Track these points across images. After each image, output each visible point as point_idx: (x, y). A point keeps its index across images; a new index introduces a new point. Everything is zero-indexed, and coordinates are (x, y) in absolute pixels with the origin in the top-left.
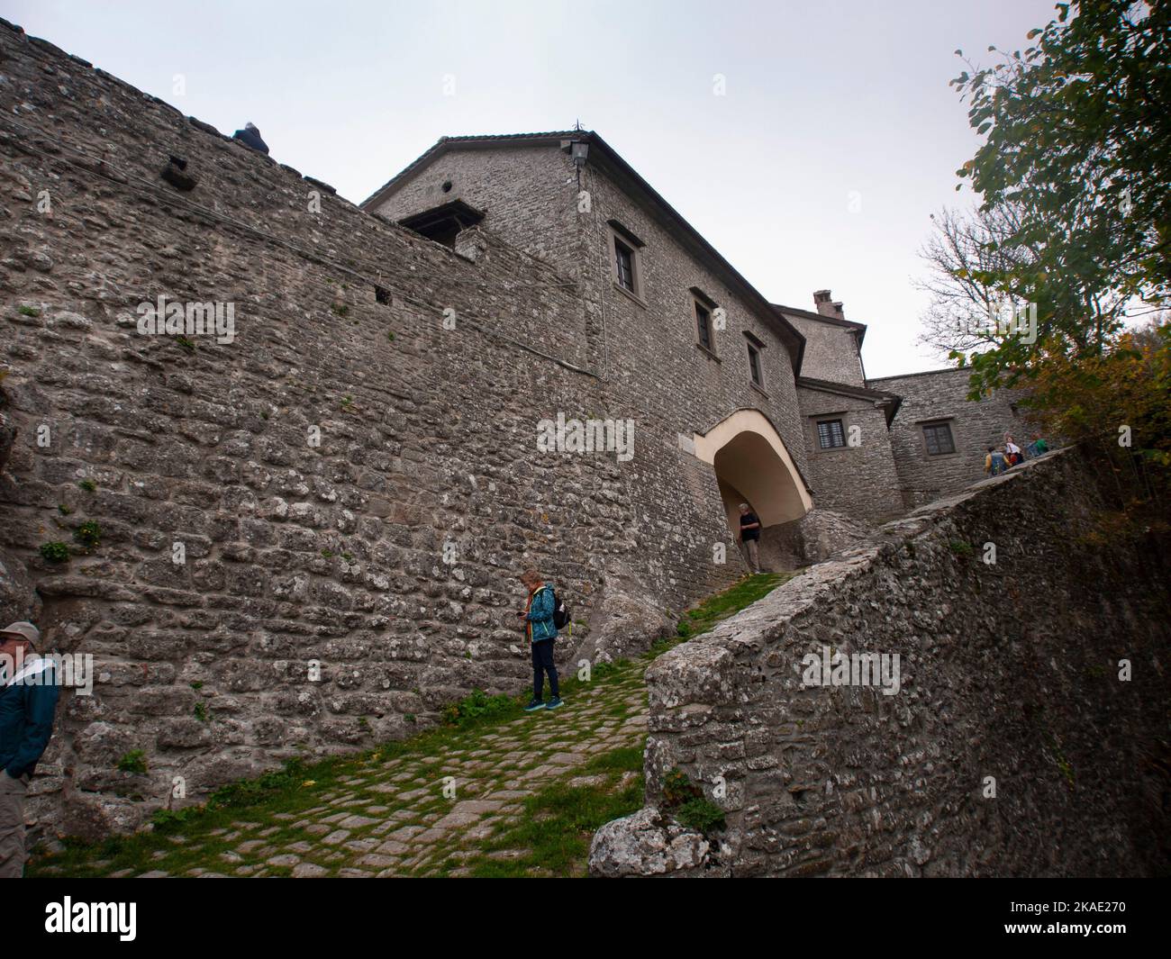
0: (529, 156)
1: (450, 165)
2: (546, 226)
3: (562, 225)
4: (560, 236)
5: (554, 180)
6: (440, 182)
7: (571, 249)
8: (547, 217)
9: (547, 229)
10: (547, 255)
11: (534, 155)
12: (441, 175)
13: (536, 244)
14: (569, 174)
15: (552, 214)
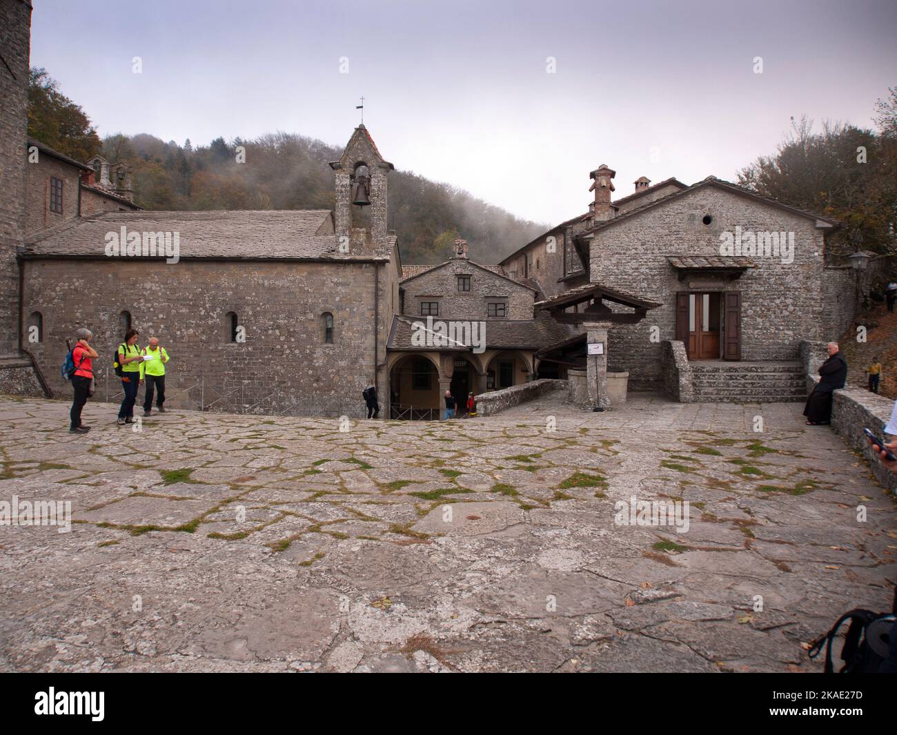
0: (783, 218)
1: (711, 199)
2: (796, 286)
3: (808, 290)
4: (806, 298)
5: (804, 249)
6: (700, 214)
7: (813, 312)
8: (796, 279)
9: (796, 289)
10: (794, 310)
11: (788, 218)
12: (702, 206)
13: (786, 298)
14: (816, 248)
15: (801, 277)
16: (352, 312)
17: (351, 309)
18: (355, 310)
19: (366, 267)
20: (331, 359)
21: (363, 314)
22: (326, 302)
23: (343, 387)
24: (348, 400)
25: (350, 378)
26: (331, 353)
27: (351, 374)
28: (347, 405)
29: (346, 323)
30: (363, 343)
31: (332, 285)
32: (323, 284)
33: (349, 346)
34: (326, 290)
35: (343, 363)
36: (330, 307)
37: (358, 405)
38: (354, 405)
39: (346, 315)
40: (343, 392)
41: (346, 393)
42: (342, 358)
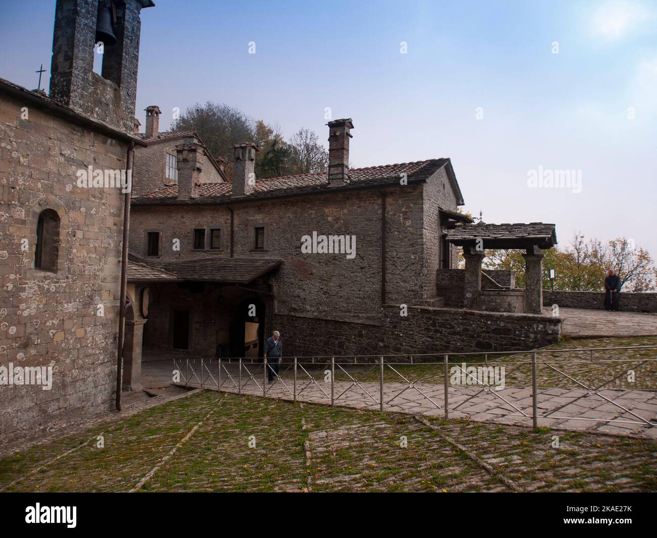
16: (88, 215)
17: (88, 209)
18: (93, 212)
19: (111, 145)
20: (51, 299)
21: (103, 220)
22: (49, 189)
23: (69, 351)
24: (75, 372)
25: (80, 333)
26: (53, 288)
27: (82, 326)
28: (74, 381)
29: (79, 234)
30: (101, 270)
31: (62, 159)
32: (47, 154)
33: (81, 275)
34: (51, 166)
35: (70, 307)
36: (55, 201)
37: (90, 379)
38: (84, 380)
39: (80, 220)
40: (68, 361)
41: (74, 361)
42: (70, 296)
